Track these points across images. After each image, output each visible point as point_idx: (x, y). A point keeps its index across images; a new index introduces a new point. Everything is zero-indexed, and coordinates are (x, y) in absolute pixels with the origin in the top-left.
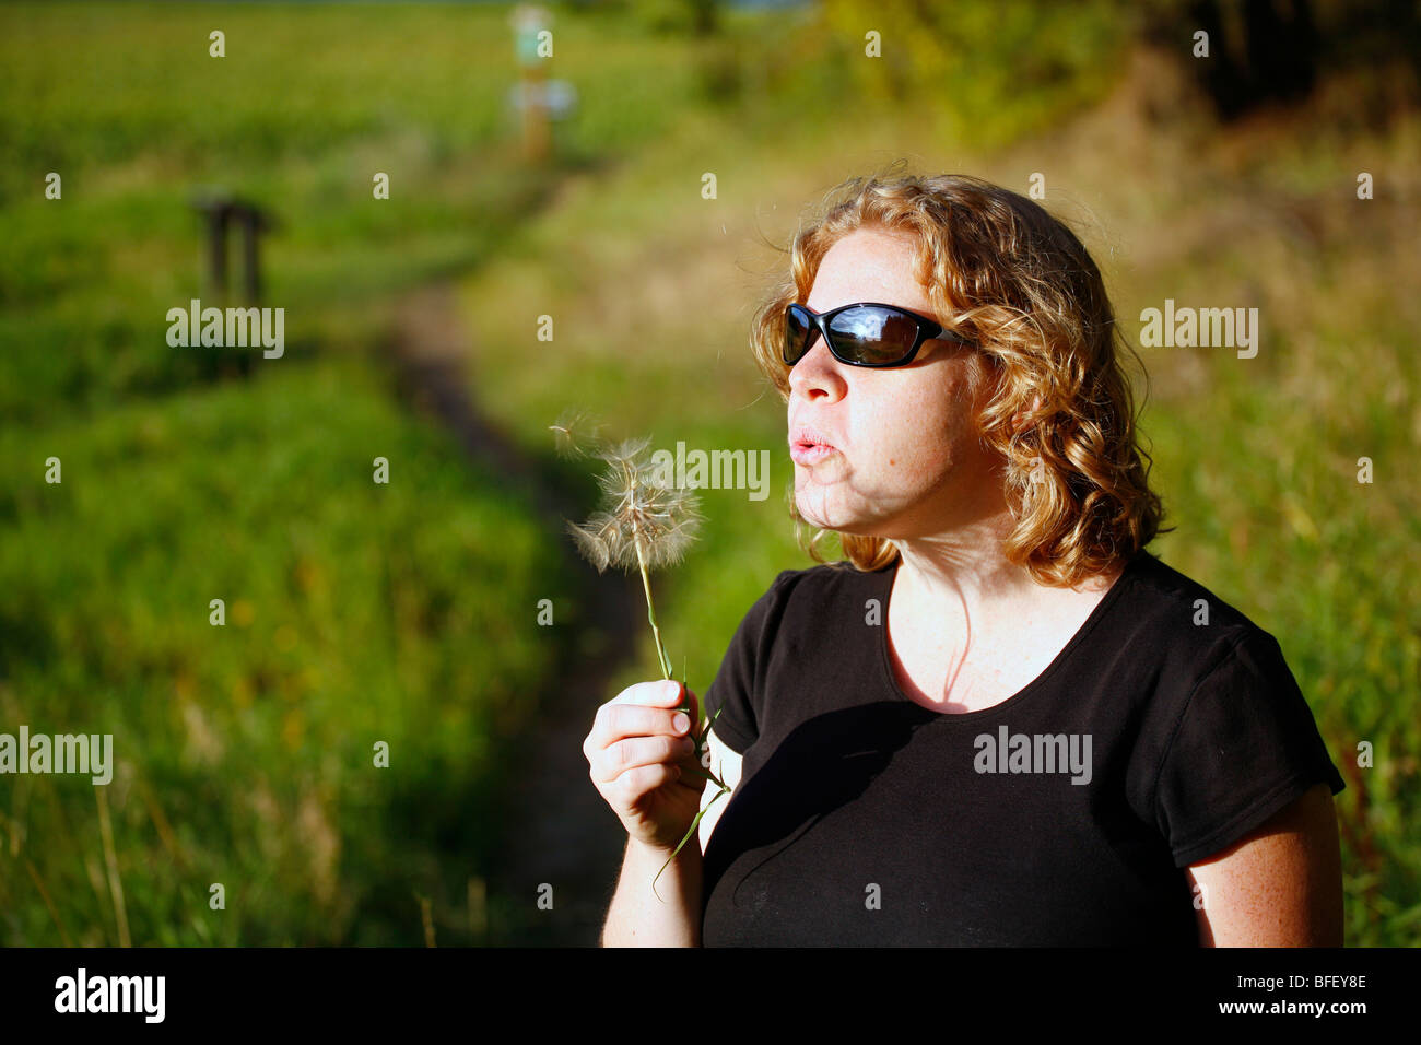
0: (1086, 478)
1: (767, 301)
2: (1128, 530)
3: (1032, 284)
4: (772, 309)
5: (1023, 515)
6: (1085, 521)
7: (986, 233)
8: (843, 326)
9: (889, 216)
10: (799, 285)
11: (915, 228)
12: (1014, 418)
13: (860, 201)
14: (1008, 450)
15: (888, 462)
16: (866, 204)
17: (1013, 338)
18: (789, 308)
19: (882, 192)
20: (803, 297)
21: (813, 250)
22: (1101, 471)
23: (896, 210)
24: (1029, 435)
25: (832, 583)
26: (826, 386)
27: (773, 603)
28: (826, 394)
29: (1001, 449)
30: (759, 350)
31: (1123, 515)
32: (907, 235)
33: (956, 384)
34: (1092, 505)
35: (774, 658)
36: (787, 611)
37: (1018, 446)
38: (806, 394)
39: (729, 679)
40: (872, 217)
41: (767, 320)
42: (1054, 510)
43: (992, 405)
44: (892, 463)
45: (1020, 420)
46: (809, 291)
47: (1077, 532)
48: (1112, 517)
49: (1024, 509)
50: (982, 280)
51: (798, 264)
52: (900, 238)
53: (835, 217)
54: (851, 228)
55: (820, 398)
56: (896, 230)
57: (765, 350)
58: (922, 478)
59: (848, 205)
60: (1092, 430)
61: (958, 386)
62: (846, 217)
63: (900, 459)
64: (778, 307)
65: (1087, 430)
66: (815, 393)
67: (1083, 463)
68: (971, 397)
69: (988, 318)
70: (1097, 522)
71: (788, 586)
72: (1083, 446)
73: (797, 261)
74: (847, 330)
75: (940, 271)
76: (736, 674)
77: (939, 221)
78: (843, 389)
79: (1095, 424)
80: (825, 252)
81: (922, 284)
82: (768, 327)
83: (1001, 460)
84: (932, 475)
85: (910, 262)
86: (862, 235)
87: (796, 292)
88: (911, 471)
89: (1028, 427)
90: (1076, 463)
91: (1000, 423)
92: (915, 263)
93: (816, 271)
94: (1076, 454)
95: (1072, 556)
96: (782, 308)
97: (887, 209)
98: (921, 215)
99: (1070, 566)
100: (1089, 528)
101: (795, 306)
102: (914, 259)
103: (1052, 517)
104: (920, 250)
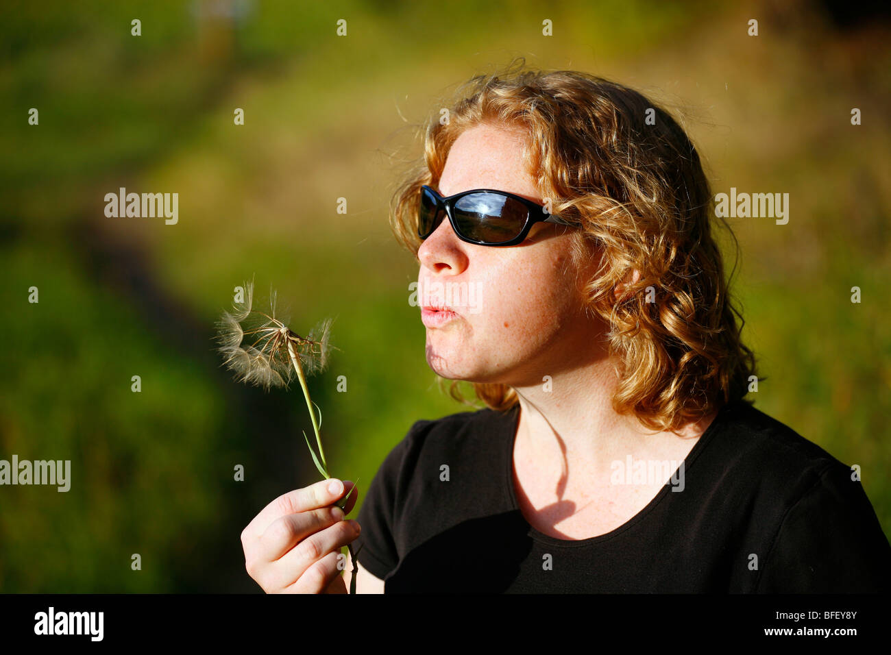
0: (680, 341)
1: (404, 183)
2: (720, 385)
3: (629, 174)
4: (408, 190)
5: (626, 374)
6: (680, 378)
7: (590, 128)
8: (468, 205)
9: (505, 113)
10: (431, 169)
11: (526, 124)
12: (616, 289)
13: (481, 100)
14: (611, 317)
15: (503, 325)
16: (486, 101)
17: (611, 224)
18: (423, 189)
19: (500, 92)
20: (436, 180)
21: (443, 139)
22: (694, 335)
23: (511, 108)
24: (629, 304)
25: (462, 431)
26: (449, 259)
27: (409, 447)
28: (450, 267)
29: (605, 316)
30: (398, 226)
31: (713, 372)
32: (521, 131)
33: (561, 259)
34: (687, 364)
35: (410, 496)
36: (421, 455)
37: (619, 313)
38: (432, 266)
39: (371, 514)
40: (491, 112)
41: (404, 199)
42: (653, 369)
43: (595, 279)
44: (506, 325)
45: (621, 291)
46: (440, 175)
47: (673, 388)
48: (705, 374)
49: (627, 369)
50: (584, 170)
51: (430, 151)
52: (513, 133)
53: (460, 111)
54: (474, 122)
55: (445, 271)
56: (512, 125)
57: (403, 226)
58: (533, 338)
59: (472, 101)
60: (685, 299)
61: (562, 261)
62: (470, 113)
63: (513, 322)
64: (413, 189)
65: (680, 298)
66: (440, 266)
67: (676, 329)
68: (575, 271)
69: (589, 205)
70: (691, 378)
71: (422, 433)
72: (676, 314)
73: (429, 148)
74: (471, 209)
75: (547, 162)
76: (378, 509)
77: (549, 119)
78: (464, 263)
79: (688, 293)
80: (453, 140)
81: (532, 174)
82: (407, 205)
83: (605, 326)
84: (542, 337)
85: (520, 153)
86: (483, 129)
87: (430, 175)
88: (523, 332)
89: (628, 298)
90: (670, 329)
91: (603, 293)
92: (526, 155)
93: (446, 158)
94: (670, 321)
95: (671, 407)
96: (417, 188)
97: (504, 106)
98: (533, 113)
99: (670, 416)
100: (684, 384)
101: (427, 187)
102: (524, 152)
103: (651, 375)
104: (530, 145)
